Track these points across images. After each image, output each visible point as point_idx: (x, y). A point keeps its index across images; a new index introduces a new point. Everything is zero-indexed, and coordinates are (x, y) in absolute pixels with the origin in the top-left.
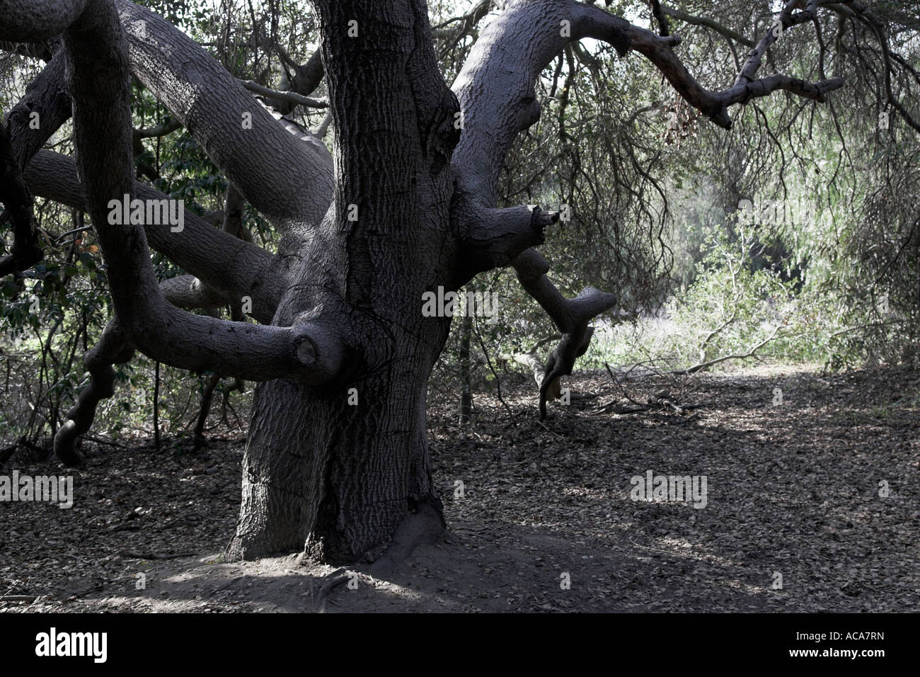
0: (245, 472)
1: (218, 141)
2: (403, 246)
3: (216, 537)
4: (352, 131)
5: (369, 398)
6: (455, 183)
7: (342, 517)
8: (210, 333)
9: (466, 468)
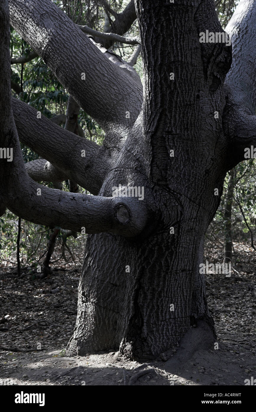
0: (80, 295)
1: (64, 68)
2: (189, 142)
3: (59, 337)
4: (156, 62)
5: (164, 246)
6: (227, 98)
7: (145, 328)
8: (59, 201)
9: (229, 295)
